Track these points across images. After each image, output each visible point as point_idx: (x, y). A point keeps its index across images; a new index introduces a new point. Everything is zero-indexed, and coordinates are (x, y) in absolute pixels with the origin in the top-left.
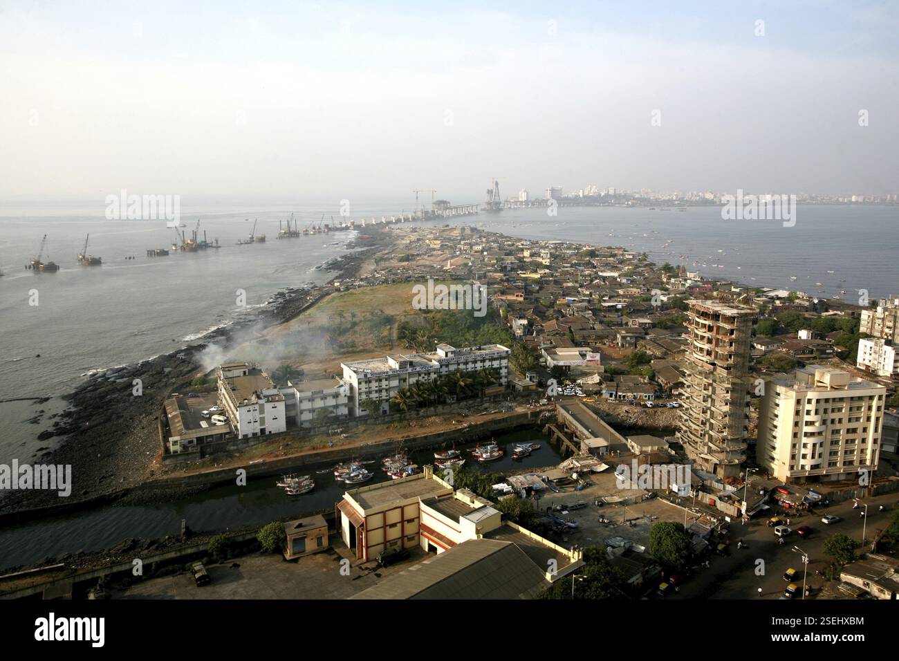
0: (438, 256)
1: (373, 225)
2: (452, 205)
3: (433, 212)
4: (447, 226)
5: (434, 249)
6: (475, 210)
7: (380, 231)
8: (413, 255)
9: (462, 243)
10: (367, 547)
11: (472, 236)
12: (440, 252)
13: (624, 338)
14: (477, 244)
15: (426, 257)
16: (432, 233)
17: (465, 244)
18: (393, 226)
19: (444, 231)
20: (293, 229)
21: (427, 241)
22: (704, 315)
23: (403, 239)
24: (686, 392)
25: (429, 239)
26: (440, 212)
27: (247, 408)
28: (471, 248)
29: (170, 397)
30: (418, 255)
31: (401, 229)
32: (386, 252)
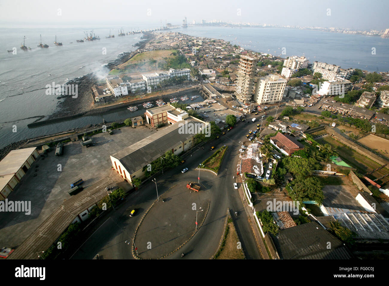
0: (168, 42)
1: (148, 32)
2: (172, 25)
3: (167, 27)
4: (171, 32)
5: (167, 40)
6: (179, 27)
7: (150, 33)
8: (161, 41)
9: (176, 37)
10: (154, 124)
11: (179, 35)
12: (169, 41)
13: (222, 67)
14: (180, 38)
15: (165, 42)
16: (166, 34)
17: (177, 38)
18: (154, 32)
19: (170, 34)
20: (123, 33)
21: (165, 37)
22: (245, 60)
23: (158, 36)
24: (238, 81)
25: (166, 36)
26: (168, 27)
27: (116, 88)
28: (179, 39)
29: (93, 86)
30: (163, 41)
31: (157, 33)
32: (153, 40)
